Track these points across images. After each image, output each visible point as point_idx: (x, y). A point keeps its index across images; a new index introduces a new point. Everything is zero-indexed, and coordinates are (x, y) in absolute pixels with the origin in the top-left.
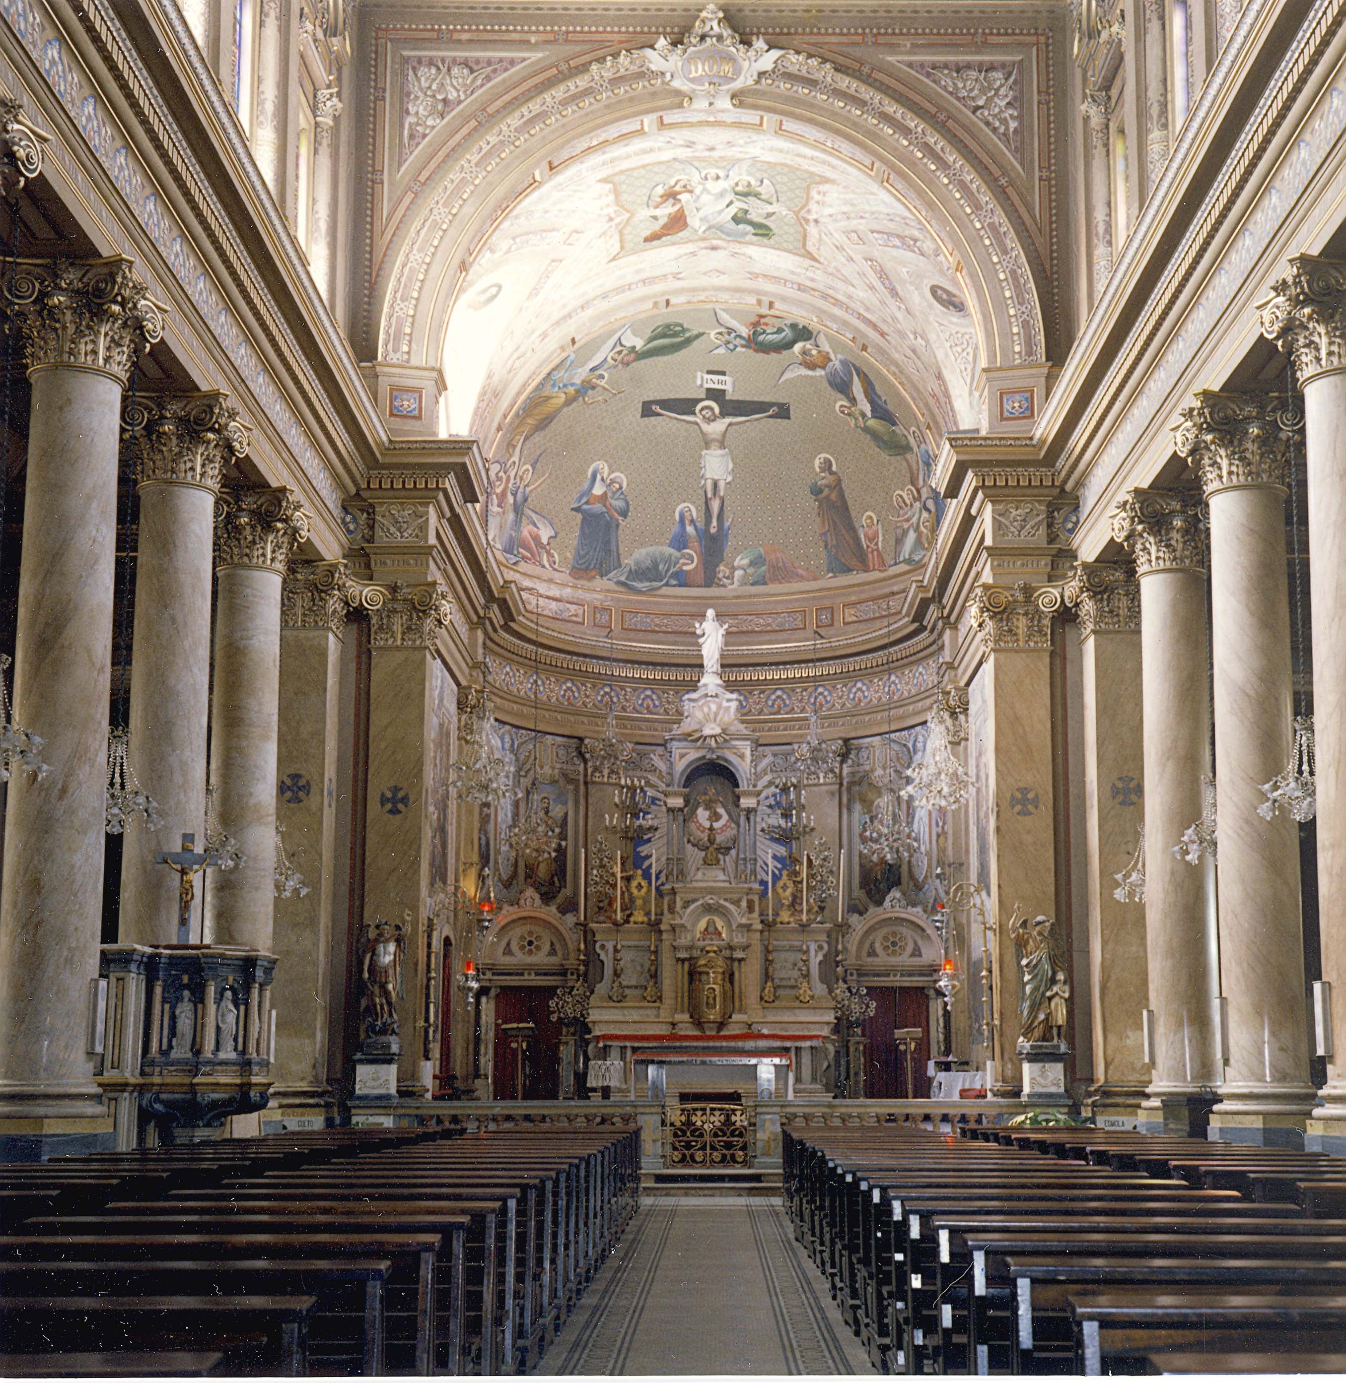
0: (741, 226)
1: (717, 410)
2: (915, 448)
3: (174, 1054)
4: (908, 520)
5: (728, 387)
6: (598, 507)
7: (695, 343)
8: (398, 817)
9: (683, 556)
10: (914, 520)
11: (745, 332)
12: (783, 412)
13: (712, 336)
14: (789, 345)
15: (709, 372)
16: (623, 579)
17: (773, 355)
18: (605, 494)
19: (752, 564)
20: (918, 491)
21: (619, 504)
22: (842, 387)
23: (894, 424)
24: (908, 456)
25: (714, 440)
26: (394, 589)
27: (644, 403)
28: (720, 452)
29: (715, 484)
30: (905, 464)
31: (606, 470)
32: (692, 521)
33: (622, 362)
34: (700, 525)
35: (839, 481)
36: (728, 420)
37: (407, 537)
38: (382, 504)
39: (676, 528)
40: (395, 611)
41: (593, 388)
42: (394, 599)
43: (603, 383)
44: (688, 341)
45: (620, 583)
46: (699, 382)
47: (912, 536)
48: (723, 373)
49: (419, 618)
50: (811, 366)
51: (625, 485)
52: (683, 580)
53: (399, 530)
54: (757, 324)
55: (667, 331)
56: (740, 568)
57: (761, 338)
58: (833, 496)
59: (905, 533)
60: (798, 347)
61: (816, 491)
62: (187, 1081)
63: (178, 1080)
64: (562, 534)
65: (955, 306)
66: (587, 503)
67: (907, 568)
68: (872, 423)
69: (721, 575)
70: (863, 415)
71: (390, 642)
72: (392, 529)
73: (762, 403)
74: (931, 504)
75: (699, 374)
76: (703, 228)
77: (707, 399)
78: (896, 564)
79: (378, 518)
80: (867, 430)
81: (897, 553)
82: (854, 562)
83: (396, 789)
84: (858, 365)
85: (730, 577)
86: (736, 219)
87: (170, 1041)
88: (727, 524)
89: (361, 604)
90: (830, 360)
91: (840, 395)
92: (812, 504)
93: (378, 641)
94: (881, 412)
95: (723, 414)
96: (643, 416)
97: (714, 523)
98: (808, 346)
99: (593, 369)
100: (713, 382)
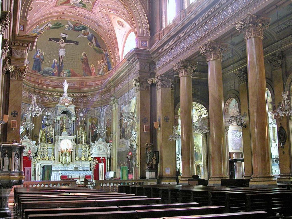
0: (80, 4)
1: (64, 42)
2: (104, 53)
3: (4, 170)
4: (101, 67)
5: (67, 37)
6: (38, 58)
7: (62, 27)
8: (15, 117)
9: (54, 70)
10: (103, 67)
11: (73, 26)
12: (77, 43)
13: (66, 26)
14: (81, 30)
15: (63, 34)
16: (42, 73)
17: (77, 32)
18: (40, 56)
19: (68, 73)
20: (104, 61)
21: (42, 58)
22: (90, 40)
23: (100, 48)
24: (102, 54)
25: (62, 47)
26: (16, 67)
27: (50, 38)
28: (63, 50)
29: (62, 56)
30: (101, 56)
31: (40, 51)
32: (56, 63)
33: (47, 29)
34: (58, 64)
35: (87, 58)
36: (66, 44)
37: (20, 56)
38: (14, 48)
39: (53, 64)
40: (16, 72)
41: (40, 34)
42: (16, 69)
43: (42, 33)
44: (61, 27)
45: (41, 74)
46: (61, 35)
47: (102, 70)
48: (66, 34)
49: (21, 74)
50: (85, 35)
51: (44, 54)
52: (54, 75)
53: (17, 54)
54: (75, 25)
55: (57, 24)
56: (66, 73)
57: (76, 28)
58: (85, 61)
59: (100, 69)
60: (83, 31)
61: (82, 60)
62: (8, 177)
63: (5, 177)
64: (30, 63)
65: (122, 25)
66: (36, 57)
67: (100, 76)
68: (95, 47)
69: (61, 74)
70: (94, 46)
71: (15, 79)
72: (16, 54)
73: (73, 41)
74: (107, 64)
75: (61, 34)
76: (73, 4)
77: (62, 39)
78: (98, 75)
79: (13, 51)
80: (94, 48)
81: (98, 73)
82: (89, 74)
83: (15, 111)
84: (95, 35)
85: (63, 75)
86: (80, 3)
87: (3, 167)
88: (63, 64)
89: (9, 70)
90: (89, 34)
91: (89, 41)
92: (81, 62)
93: (12, 78)
94: (97, 45)
95: (65, 42)
96: (49, 41)
97: (61, 64)
98: (85, 31)
99: (41, 30)
100: (64, 36)
